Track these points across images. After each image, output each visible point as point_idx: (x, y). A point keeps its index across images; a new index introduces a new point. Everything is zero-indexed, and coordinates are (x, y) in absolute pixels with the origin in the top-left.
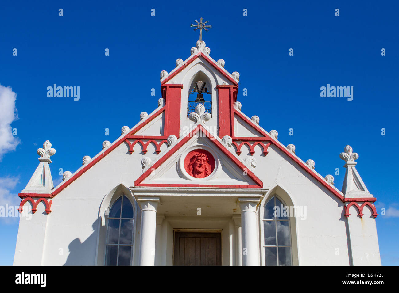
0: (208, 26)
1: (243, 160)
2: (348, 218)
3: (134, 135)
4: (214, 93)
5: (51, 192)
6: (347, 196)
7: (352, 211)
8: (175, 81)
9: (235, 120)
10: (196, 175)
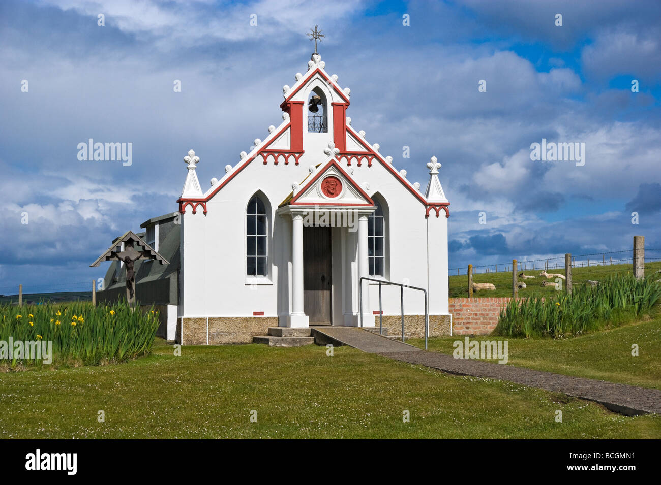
1: (361, 185)
2: (429, 217)
3: (267, 149)
4: (330, 109)
5: (205, 196)
6: (429, 200)
7: (432, 212)
8: (297, 98)
9: (347, 135)
10: (330, 195)
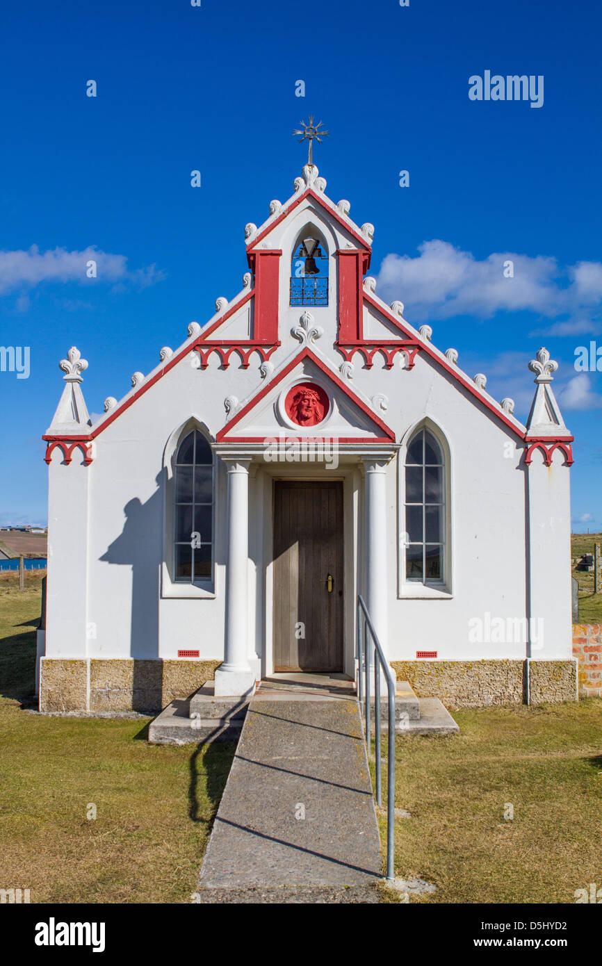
0: (322, 133)
1: (368, 400)
2: (530, 467)
3: (207, 339)
4: (332, 262)
6: (531, 434)
7: (536, 456)
8: (268, 244)
9: (365, 310)
10: (302, 422)
